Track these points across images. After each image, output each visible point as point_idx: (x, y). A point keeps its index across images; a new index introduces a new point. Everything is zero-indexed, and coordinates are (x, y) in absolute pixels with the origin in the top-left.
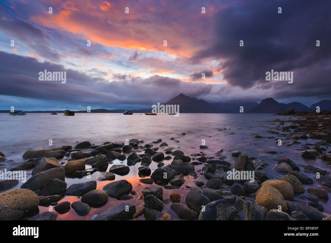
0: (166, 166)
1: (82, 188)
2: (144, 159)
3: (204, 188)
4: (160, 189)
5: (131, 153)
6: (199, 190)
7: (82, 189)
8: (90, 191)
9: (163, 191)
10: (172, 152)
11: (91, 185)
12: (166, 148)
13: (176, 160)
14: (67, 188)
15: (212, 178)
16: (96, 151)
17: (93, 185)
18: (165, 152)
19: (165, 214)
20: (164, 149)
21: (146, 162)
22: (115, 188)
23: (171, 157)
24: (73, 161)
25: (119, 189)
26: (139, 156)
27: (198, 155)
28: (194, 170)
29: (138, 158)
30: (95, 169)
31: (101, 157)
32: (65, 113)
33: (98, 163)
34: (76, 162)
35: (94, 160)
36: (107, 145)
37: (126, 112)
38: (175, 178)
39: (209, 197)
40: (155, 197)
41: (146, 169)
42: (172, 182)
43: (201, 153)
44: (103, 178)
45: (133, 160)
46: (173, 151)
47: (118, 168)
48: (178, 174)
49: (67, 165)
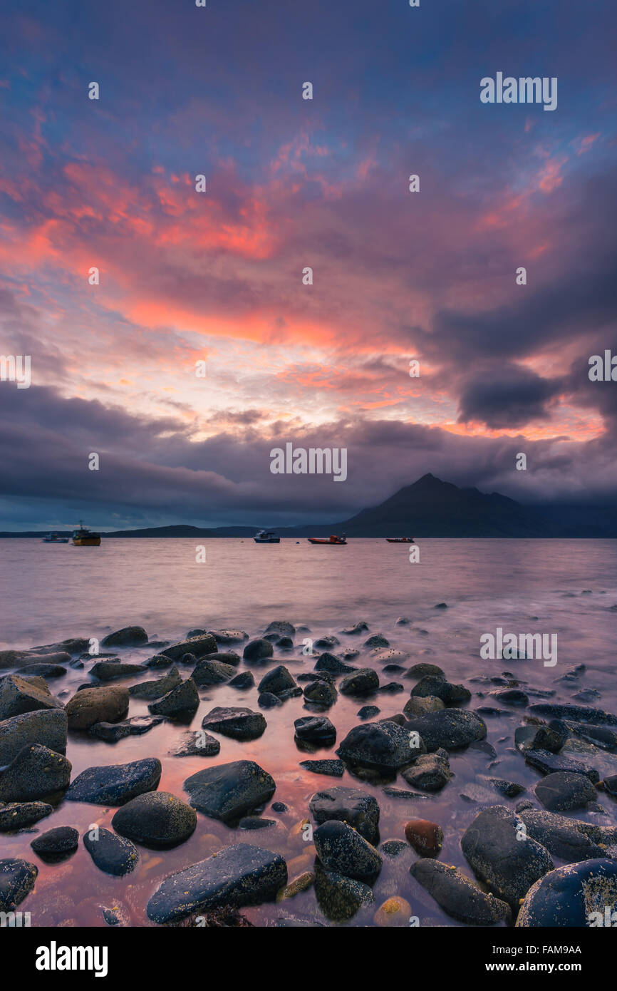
0: (388, 719)
1: (118, 782)
2: (314, 692)
3: (527, 807)
4: (369, 803)
5: (270, 669)
6: (508, 814)
7: (119, 785)
8: (139, 796)
9: (378, 811)
10: (404, 669)
11: (145, 773)
12: (386, 654)
13: (420, 699)
14: (71, 781)
15: (553, 771)
16: (164, 658)
17: (150, 773)
18: (383, 667)
19: (390, 900)
20: (377, 658)
21: (320, 698)
22: (218, 791)
23: (402, 687)
24: (93, 690)
25: (231, 792)
26: (295, 679)
27: (498, 682)
28: (484, 737)
29: (293, 685)
30: (157, 717)
31: (175, 680)
32: (75, 539)
33: (167, 698)
34: (101, 694)
35: (157, 689)
36: (196, 639)
37: (262, 536)
38: (417, 761)
39: (548, 847)
40: (354, 829)
41: (320, 725)
42: (410, 776)
43: (506, 674)
44: (182, 749)
45: (277, 691)
46: (408, 665)
47: (230, 717)
48: (431, 750)
49: (76, 703)
